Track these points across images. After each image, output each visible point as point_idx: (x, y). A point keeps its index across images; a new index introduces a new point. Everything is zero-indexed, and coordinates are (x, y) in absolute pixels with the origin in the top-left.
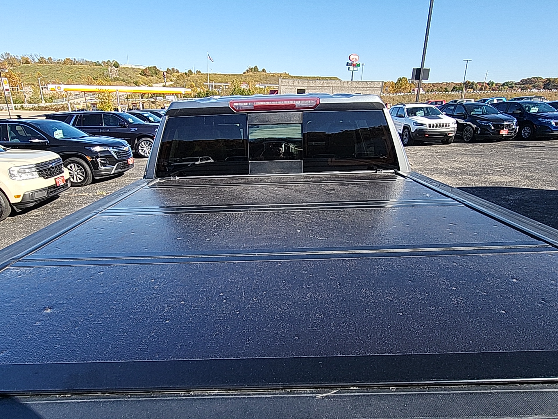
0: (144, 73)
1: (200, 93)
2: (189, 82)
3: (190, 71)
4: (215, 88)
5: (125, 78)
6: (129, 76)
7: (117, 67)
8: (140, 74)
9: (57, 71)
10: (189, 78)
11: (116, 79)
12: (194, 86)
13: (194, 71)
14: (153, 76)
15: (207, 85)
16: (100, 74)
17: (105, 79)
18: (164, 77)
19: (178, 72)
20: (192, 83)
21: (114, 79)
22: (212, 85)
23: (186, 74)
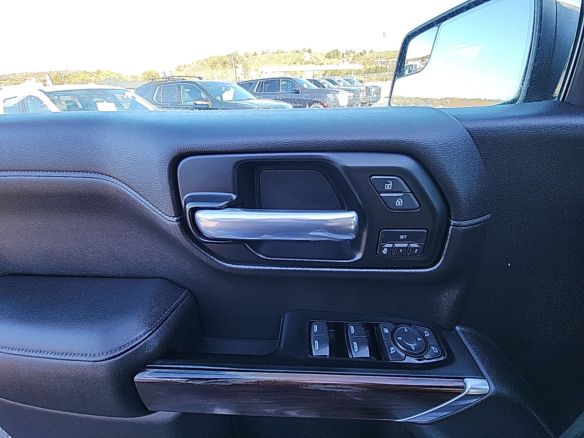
0: (328, 56)
1: (370, 69)
2: (362, 60)
3: (365, 51)
4: (384, 65)
5: (315, 61)
6: (317, 59)
7: (310, 53)
8: (325, 56)
9: (272, 59)
10: (362, 57)
11: (308, 63)
12: (366, 63)
13: (368, 51)
14: (334, 58)
15: (377, 62)
16: (298, 59)
17: (301, 63)
18: (343, 57)
19: (354, 53)
20: (365, 61)
21: (307, 63)
22: (381, 62)
23: (361, 53)
